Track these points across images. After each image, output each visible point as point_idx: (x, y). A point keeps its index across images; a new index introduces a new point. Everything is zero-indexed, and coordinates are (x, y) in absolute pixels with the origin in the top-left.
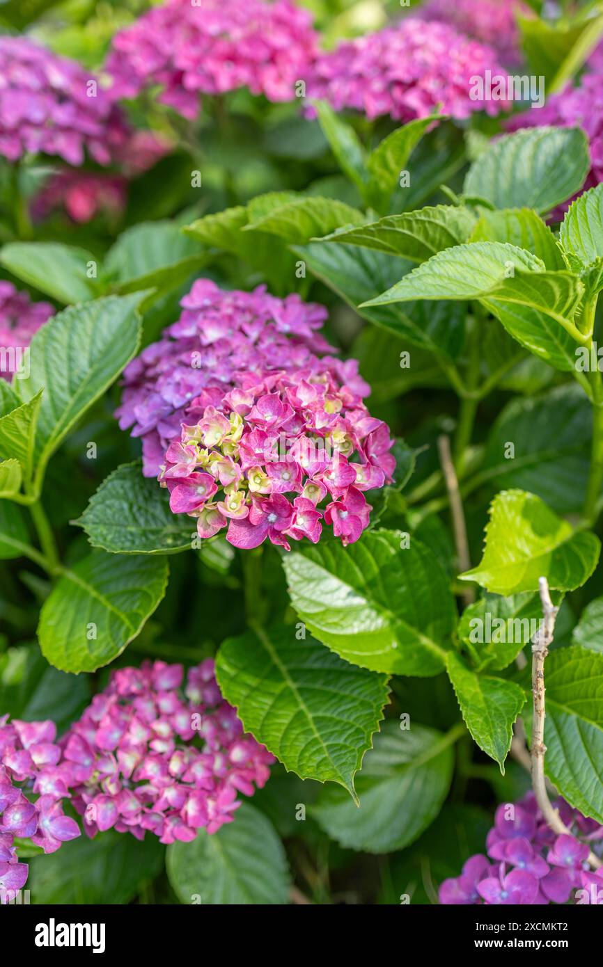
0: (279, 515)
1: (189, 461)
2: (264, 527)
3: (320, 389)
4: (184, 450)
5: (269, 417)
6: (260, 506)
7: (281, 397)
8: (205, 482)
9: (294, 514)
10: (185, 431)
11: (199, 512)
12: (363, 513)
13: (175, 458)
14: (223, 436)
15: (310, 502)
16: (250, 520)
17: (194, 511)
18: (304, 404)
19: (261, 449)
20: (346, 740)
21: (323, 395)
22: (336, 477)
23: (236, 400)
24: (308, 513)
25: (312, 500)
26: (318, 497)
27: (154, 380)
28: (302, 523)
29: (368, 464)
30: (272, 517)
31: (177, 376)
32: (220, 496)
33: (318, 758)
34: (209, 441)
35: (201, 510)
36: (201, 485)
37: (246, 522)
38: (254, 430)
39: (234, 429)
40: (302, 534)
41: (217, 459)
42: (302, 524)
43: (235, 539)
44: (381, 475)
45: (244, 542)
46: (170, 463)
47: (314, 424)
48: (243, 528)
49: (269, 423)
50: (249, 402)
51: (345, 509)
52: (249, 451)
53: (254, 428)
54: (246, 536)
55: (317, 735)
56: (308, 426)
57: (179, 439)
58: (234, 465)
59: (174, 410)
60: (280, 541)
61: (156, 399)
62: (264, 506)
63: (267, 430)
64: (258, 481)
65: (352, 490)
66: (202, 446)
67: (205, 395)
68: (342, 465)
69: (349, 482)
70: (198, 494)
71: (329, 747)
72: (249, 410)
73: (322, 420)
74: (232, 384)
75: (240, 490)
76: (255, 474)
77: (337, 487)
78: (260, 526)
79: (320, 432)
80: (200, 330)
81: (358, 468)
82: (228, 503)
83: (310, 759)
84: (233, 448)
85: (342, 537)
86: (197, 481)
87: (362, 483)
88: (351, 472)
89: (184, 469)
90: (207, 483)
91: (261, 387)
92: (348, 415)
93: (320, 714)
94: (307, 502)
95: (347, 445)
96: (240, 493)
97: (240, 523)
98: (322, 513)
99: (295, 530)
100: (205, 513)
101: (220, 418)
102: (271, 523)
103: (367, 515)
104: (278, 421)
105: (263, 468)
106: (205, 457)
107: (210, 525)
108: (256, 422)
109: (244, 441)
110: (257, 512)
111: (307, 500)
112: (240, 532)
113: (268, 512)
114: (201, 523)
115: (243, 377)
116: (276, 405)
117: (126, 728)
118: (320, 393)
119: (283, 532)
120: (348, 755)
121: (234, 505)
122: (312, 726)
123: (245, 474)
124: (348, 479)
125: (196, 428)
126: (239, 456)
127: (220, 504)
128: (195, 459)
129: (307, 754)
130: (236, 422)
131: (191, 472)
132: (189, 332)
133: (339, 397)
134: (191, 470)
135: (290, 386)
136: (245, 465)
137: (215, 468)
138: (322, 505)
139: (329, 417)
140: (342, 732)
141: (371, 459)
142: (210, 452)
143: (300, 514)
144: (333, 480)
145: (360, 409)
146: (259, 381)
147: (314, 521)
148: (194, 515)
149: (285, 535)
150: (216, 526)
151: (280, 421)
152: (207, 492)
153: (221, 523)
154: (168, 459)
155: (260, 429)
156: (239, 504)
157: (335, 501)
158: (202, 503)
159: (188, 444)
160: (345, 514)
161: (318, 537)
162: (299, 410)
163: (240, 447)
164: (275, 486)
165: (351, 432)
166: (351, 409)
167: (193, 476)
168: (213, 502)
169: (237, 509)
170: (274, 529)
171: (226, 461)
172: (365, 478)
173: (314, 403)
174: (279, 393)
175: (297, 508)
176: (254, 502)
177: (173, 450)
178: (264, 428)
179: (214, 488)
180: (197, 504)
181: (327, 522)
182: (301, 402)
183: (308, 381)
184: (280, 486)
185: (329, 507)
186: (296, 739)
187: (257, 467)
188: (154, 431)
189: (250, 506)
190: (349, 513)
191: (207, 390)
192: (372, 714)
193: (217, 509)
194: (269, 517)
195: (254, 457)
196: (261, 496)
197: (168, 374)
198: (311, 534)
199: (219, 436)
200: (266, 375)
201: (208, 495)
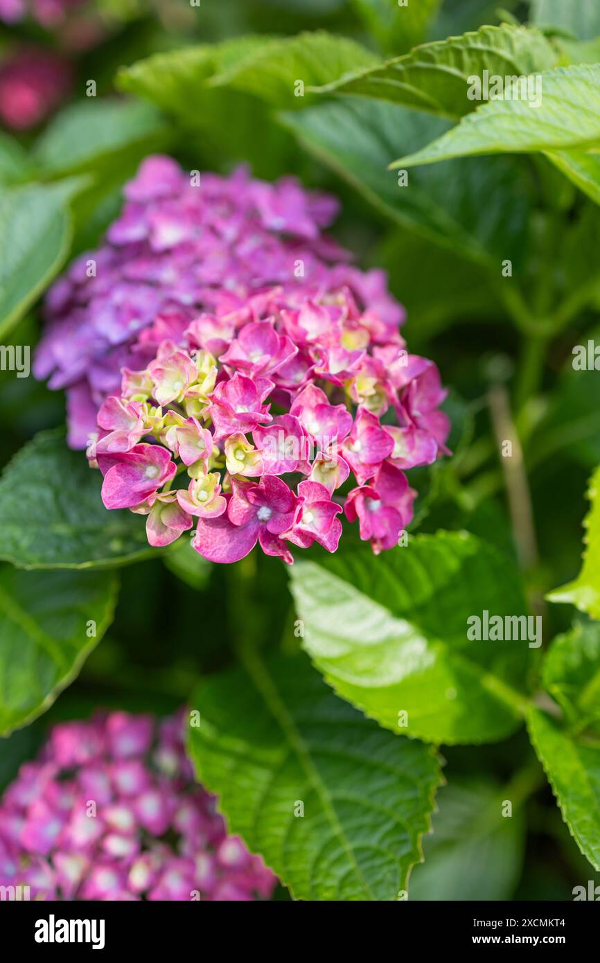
0: (275, 510)
1: (132, 426)
2: (253, 528)
3: (336, 313)
4: (125, 409)
5: (258, 357)
6: (244, 495)
7: (275, 327)
8: (157, 459)
9: (298, 508)
10: (128, 380)
11: (148, 506)
12: (403, 503)
13: (112, 422)
14: (185, 386)
15: (323, 489)
16: (230, 517)
17: (141, 506)
18: (311, 337)
19: (245, 407)
20: (381, 841)
21: (340, 323)
22: (363, 447)
23: (205, 331)
24: (320, 504)
25: (325, 484)
26: (335, 480)
27: (85, 305)
28: (311, 520)
29: (411, 427)
30: (264, 513)
31: (119, 296)
32: (182, 481)
33: (340, 872)
34: (165, 394)
35: (151, 503)
36: (152, 463)
37: (223, 520)
38: (234, 378)
39: (201, 376)
40: (311, 538)
41: (176, 423)
42: (312, 522)
43: (207, 547)
44: (431, 445)
45: (221, 552)
46: (104, 430)
47: (327, 367)
48: (218, 530)
49: (257, 367)
50: (227, 335)
51: (376, 497)
52: (225, 410)
53: (233, 374)
54: (224, 542)
55: (337, 830)
56: (318, 370)
57: (118, 391)
58: (203, 432)
59: (113, 348)
60: (277, 548)
61: (86, 332)
62: (251, 495)
63: (255, 377)
64: (242, 457)
65: (388, 468)
66: (153, 402)
67: (161, 326)
68: (371, 429)
69: (382, 456)
70: (148, 478)
71: (357, 851)
72: (226, 347)
73: (340, 360)
74: (199, 306)
75: (213, 471)
76: (235, 446)
77: (363, 464)
78: (244, 527)
79: (337, 379)
80: (151, 230)
81: (396, 434)
82: (194, 492)
83: (328, 875)
84: (202, 405)
85: (373, 540)
86: (144, 457)
87: (401, 456)
88: (385, 439)
89: (124, 440)
90: (161, 461)
91: (245, 312)
92: (379, 353)
93: (342, 793)
94: (318, 488)
95: (376, 399)
96: (213, 475)
97: (215, 522)
98: (342, 504)
99: (300, 533)
100: (158, 507)
101: (181, 359)
102: (263, 521)
103: (409, 506)
104: (272, 364)
105: (249, 437)
106: (157, 420)
107: (166, 527)
108: (235, 365)
109: (218, 394)
110: (240, 505)
111: (319, 484)
112: (215, 536)
113: (258, 504)
114: (153, 523)
115: (216, 298)
116: (269, 339)
117: (66, 817)
118: (334, 319)
119: (282, 537)
120: (385, 869)
121: (203, 495)
122: (330, 814)
123: (221, 443)
124: (381, 451)
125: (143, 376)
126: (210, 418)
127: (181, 494)
128: (142, 424)
129: (324, 865)
130: (206, 366)
131: (134, 444)
132: (134, 232)
133: (361, 326)
134: (134, 441)
135: (288, 309)
136: (220, 432)
137: (172, 438)
138: (342, 492)
139: (351, 356)
140: (375, 827)
141: (413, 419)
142: (165, 410)
143: (308, 505)
144: (357, 454)
145: (394, 344)
146: (240, 304)
147: (330, 517)
148: (142, 511)
149: (286, 541)
150: (176, 528)
151: (274, 364)
152: (160, 476)
153: (183, 523)
154: (100, 423)
155: (244, 375)
156: (212, 493)
157: (362, 486)
158: (152, 492)
159: (132, 399)
160: (375, 505)
161: (335, 542)
162: (303, 345)
163: (211, 403)
164: (267, 463)
165: (383, 378)
166: (382, 345)
167: (138, 449)
168: (171, 490)
169: (209, 501)
170: (267, 531)
171: (190, 425)
172: (406, 449)
173: (327, 335)
174: (272, 320)
175: (302, 499)
176: (235, 489)
177: (109, 409)
178: (249, 373)
179: (171, 469)
180: (145, 494)
181: (349, 518)
182: (305, 333)
183: (316, 301)
184: (276, 464)
185: (352, 494)
186: (306, 839)
187: (238, 436)
188: (83, 381)
189: (228, 496)
190: (383, 502)
191: (165, 318)
192: (416, 800)
193: (177, 500)
194: (259, 513)
195: (235, 420)
196: (246, 480)
197: (105, 295)
198: (324, 538)
199: (179, 385)
200: (253, 293)
201: (161, 480)
